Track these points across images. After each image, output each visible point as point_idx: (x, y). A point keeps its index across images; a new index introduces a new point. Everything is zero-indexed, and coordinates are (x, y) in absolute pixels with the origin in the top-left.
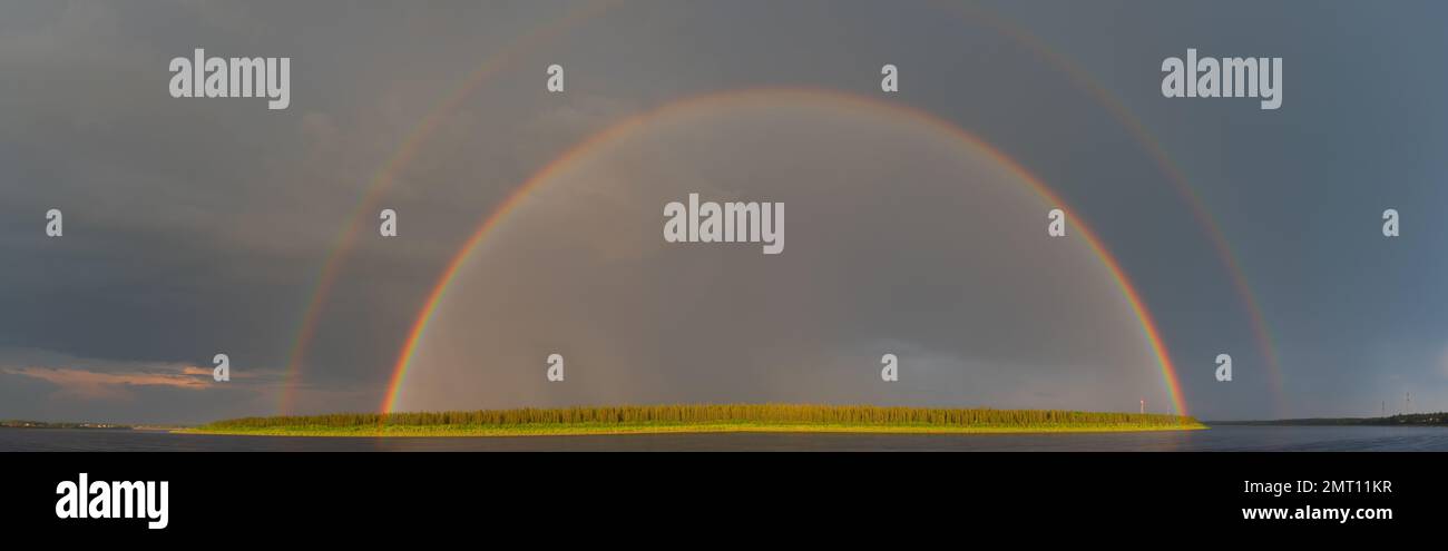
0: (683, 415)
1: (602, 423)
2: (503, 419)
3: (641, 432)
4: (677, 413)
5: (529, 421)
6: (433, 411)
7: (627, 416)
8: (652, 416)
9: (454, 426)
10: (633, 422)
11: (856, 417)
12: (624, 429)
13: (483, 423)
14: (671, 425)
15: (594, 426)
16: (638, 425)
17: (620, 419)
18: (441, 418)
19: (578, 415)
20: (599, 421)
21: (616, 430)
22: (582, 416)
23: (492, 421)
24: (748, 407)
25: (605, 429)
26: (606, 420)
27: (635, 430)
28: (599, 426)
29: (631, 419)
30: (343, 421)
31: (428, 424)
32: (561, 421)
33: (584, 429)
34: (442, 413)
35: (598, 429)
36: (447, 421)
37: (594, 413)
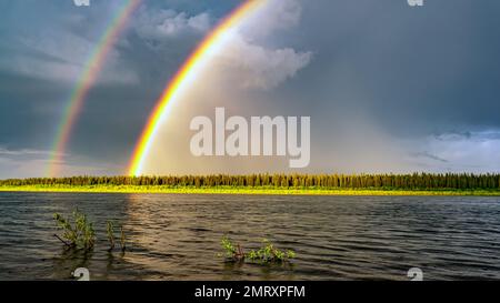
0: (341, 182)
1: (276, 187)
2: (202, 182)
4: (336, 181)
5: (221, 184)
6: (151, 176)
7: (295, 182)
8: (316, 183)
9: (165, 186)
10: (300, 187)
12: (293, 191)
13: (187, 184)
14: (330, 189)
17: (291, 184)
18: (157, 180)
19: (258, 180)
20: (274, 185)
21: (286, 192)
22: (261, 181)
23: (194, 184)
26: (280, 185)
27: (302, 192)
28: (274, 189)
29: (299, 185)
30: (82, 181)
31: (146, 184)
32: (245, 185)
34: (157, 176)
35: (273, 191)
36: (161, 182)
37: (270, 178)
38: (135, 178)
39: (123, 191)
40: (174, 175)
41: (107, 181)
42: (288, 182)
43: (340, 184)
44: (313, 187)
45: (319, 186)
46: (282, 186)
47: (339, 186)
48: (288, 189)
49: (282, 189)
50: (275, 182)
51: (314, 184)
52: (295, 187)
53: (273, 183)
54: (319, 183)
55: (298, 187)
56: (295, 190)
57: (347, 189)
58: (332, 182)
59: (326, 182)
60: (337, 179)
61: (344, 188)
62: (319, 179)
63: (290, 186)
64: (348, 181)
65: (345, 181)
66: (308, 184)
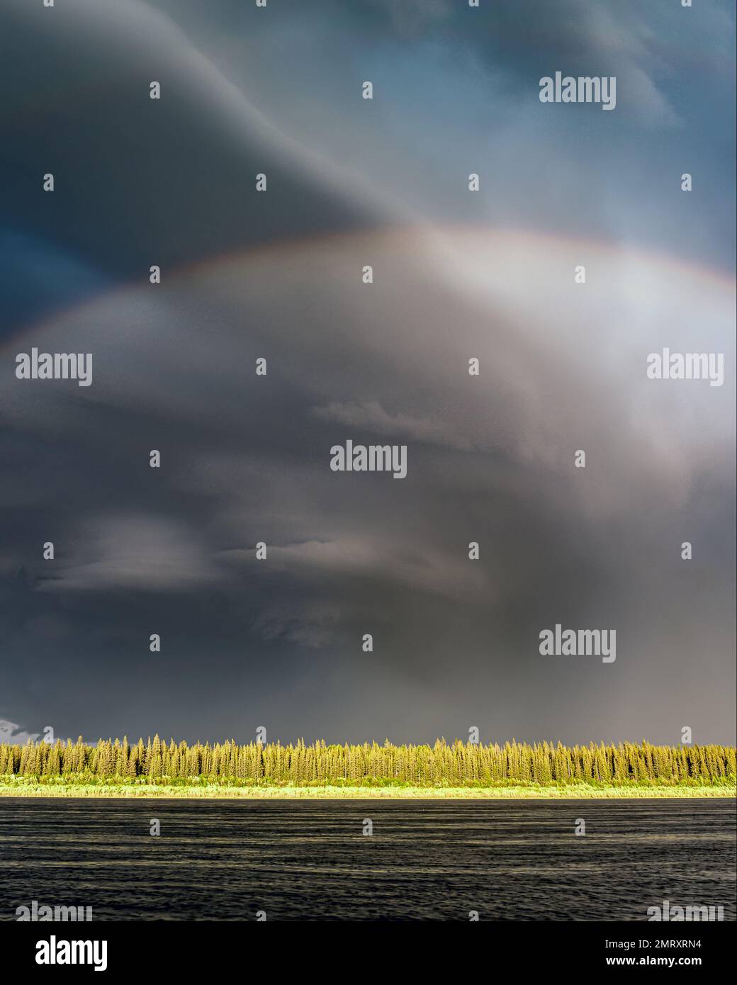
0: (268, 766)
1: (101, 778)
3: (178, 796)
4: (256, 762)
7: (154, 764)
8: (205, 767)
11: (621, 767)
15: (83, 782)
16: (174, 784)
17: (140, 770)
20: (95, 771)
21: (128, 791)
24: (399, 751)
25: (107, 788)
26: (112, 771)
28: (94, 783)
33: (62, 788)
35: (92, 788)
42: (133, 763)
43: (267, 773)
44: (198, 779)
45: (213, 776)
46: (117, 775)
47: (264, 775)
48: (133, 783)
49: (115, 783)
50: (99, 764)
51: (200, 773)
52: (150, 778)
53: (93, 766)
54: (213, 766)
55: (158, 779)
56: (151, 785)
57: (281, 782)
58: (247, 765)
59: (232, 764)
60: (259, 758)
61: (276, 780)
62: (214, 755)
63: (138, 774)
64: (286, 762)
65: (279, 761)
66: (187, 770)
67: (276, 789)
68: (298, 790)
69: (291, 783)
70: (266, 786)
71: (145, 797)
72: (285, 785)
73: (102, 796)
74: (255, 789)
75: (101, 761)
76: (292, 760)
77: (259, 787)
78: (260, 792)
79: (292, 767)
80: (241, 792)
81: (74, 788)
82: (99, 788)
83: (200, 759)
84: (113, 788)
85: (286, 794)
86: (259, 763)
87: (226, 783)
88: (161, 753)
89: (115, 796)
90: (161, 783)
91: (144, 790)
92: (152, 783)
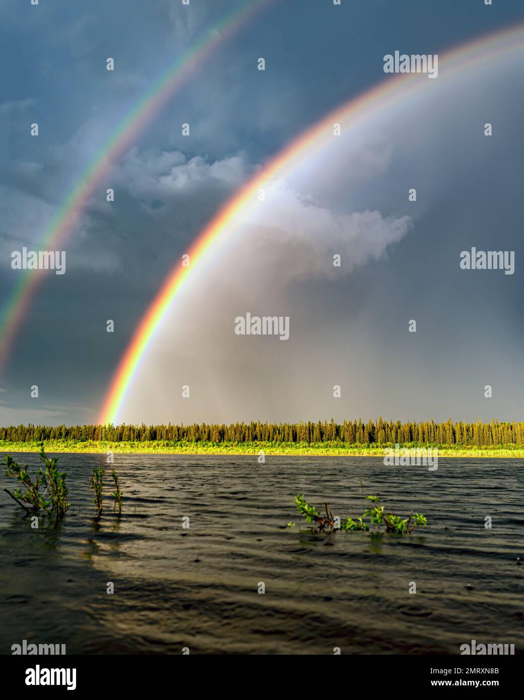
0: (457, 435)
1: (347, 444)
2: (222, 435)
4: (449, 434)
5: (255, 438)
6: (138, 425)
7: (380, 435)
8: (415, 437)
9: (161, 442)
10: (388, 443)
13: (198, 440)
14: (440, 448)
15: (337, 446)
17: (372, 439)
18: (147, 432)
19: (316, 433)
20: (343, 440)
21: (365, 452)
22: (322, 434)
23: (209, 439)
25: (351, 450)
26: (354, 440)
28: (344, 447)
29: (386, 439)
31: (129, 439)
32: (295, 440)
33: (324, 450)
34: (148, 426)
35: (343, 450)
36: (154, 435)
37: (338, 429)
38: (111, 429)
39: (91, 450)
40: (176, 423)
41: (66, 434)
42: (367, 435)
43: (457, 440)
44: (410, 444)
45: (420, 442)
46: (357, 442)
47: (455, 442)
48: (368, 447)
49: (356, 447)
50: (346, 436)
51: (412, 440)
52: (379, 444)
53: (342, 437)
54: (420, 436)
55: (384, 444)
56: (380, 449)
57: (468, 447)
58: (443, 436)
59: (432, 435)
60: (451, 431)
61: (464, 446)
62: (420, 430)
63: (370, 443)
64: (471, 433)
65: (465, 433)
66: (403, 439)
67: (464, 451)
68: (480, 452)
69: (475, 447)
70: (457, 449)
71: (376, 456)
72: (472, 448)
73: (349, 455)
74: (450, 451)
75: (347, 434)
76: (475, 432)
77: (452, 450)
78: (453, 453)
79: (475, 436)
80: (439, 453)
81: (331, 450)
82: (347, 450)
83: (411, 432)
84: (356, 450)
85: (471, 455)
86: (451, 434)
87: (430, 447)
88: (384, 428)
89: (357, 455)
90: (386, 447)
91: (375, 451)
92: (381, 447)
